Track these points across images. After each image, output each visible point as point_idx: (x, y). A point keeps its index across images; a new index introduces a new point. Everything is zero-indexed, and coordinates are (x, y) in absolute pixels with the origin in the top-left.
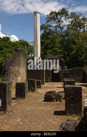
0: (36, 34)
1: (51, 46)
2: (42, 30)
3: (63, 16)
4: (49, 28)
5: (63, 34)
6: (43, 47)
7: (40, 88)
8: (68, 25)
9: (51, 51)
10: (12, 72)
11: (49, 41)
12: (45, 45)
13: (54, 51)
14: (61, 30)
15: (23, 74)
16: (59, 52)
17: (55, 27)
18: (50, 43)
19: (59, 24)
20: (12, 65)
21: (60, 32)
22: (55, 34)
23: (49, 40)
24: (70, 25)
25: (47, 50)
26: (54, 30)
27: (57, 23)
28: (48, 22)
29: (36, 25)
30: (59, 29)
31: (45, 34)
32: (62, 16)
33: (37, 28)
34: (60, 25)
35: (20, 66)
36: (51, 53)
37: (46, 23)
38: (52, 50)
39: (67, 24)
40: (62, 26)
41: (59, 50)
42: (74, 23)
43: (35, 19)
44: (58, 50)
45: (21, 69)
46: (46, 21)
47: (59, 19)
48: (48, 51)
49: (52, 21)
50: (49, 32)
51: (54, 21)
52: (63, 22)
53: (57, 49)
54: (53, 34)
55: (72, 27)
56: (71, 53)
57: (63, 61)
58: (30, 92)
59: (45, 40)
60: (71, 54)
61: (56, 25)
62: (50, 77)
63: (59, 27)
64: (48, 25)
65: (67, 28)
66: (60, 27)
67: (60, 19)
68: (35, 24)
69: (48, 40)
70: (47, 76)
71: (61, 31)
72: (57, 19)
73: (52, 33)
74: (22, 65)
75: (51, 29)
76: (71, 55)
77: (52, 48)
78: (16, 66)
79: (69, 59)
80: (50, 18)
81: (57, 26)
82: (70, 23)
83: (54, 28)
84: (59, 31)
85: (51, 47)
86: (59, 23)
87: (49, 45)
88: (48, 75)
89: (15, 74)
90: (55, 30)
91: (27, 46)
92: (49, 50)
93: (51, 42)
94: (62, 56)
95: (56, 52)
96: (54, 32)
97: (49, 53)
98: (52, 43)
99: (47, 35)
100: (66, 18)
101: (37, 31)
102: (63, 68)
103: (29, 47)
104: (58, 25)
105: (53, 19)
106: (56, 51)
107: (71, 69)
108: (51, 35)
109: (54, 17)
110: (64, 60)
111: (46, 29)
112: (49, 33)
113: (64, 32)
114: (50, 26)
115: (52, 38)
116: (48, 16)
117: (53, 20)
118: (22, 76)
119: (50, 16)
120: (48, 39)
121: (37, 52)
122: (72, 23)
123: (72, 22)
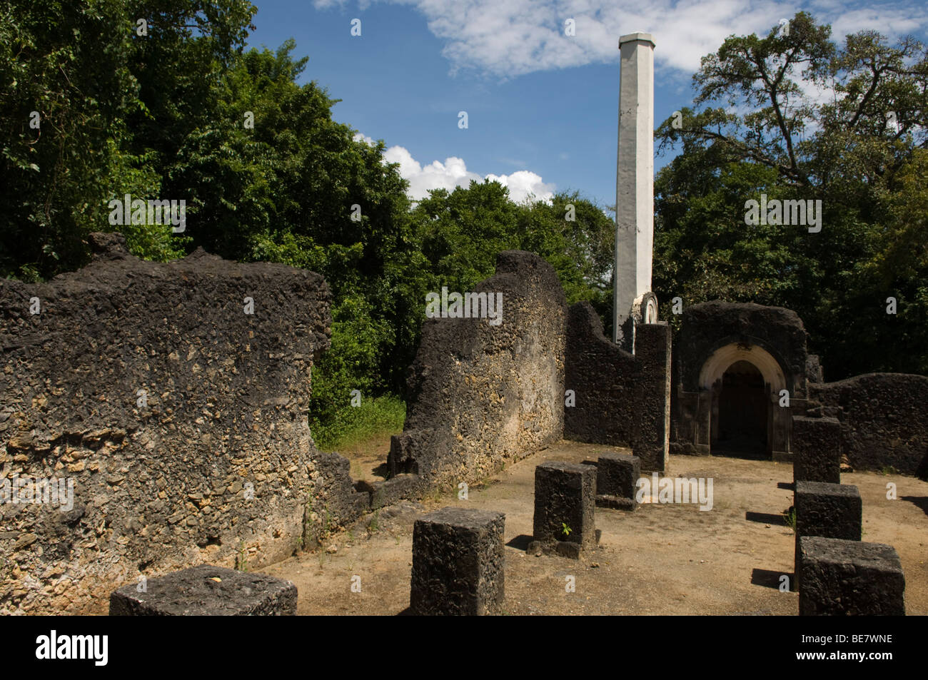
0: (627, 163)
1: (722, 227)
2: (675, 139)
3: (797, 61)
4: (714, 129)
5: (801, 159)
6: (678, 234)
7: (628, 508)
8: (827, 110)
9: (724, 255)
10: (460, 395)
11: (709, 202)
12: (691, 224)
13: (740, 255)
14: (787, 136)
15: (540, 398)
16: (775, 263)
17: (749, 121)
18: (715, 214)
19: (776, 106)
20: (464, 352)
21: (779, 150)
22: (749, 161)
23: (712, 196)
24: (844, 106)
25: (698, 252)
26: (741, 139)
27: (763, 100)
28: (706, 94)
29: (632, 113)
30: (770, 134)
31: (691, 163)
32: (790, 59)
33: (634, 131)
34: (782, 109)
35: (519, 349)
36: (721, 267)
37: (700, 101)
38: (730, 252)
39: (821, 103)
40: (789, 116)
41: (773, 248)
42: (868, 97)
43: (624, 80)
44: (764, 251)
45: (523, 370)
46: (698, 94)
47: (772, 78)
48: (705, 254)
49: (730, 89)
50: (713, 150)
51: (746, 86)
52: (795, 89)
53: (761, 244)
54: (734, 161)
55: (856, 118)
56: (850, 267)
57: (795, 329)
58: (545, 552)
59: (688, 197)
60: (845, 273)
61: (759, 110)
62: (702, 422)
63: (774, 123)
64: (708, 113)
65: (826, 123)
66: (780, 121)
67: (780, 76)
68: (625, 109)
69: (706, 193)
70: (688, 416)
71: (783, 144)
72: (765, 77)
73: (730, 157)
74: (537, 346)
75: (724, 133)
76: (843, 278)
77: (728, 240)
78: (489, 352)
79: (834, 306)
80: (722, 74)
81: (760, 117)
82: (842, 96)
83: (743, 125)
84: (774, 141)
85: (726, 234)
86: (774, 100)
87: (711, 220)
88: (691, 409)
89: (485, 405)
90: (750, 136)
91: (593, 228)
92: (711, 250)
93: (722, 206)
94: (787, 284)
95: (755, 262)
96: (742, 151)
97: (710, 266)
98: (731, 212)
99: (700, 165)
100: (815, 66)
101: (633, 148)
102: (797, 372)
103: (602, 232)
104: (769, 111)
105: (739, 78)
106: (753, 256)
107: (849, 382)
108: (723, 168)
109: (741, 65)
110: (800, 324)
111: (698, 133)
112: (714, 157)
113: (806, 147)
114: (720, 118)
115: (730, 180)
116: (706, 64)
117: (739, 84)
118: (528, 408)
119: (719, 64)
120: (706, 186)
121: (633, 264)
122: (852, 97)
123: (854, 89)
